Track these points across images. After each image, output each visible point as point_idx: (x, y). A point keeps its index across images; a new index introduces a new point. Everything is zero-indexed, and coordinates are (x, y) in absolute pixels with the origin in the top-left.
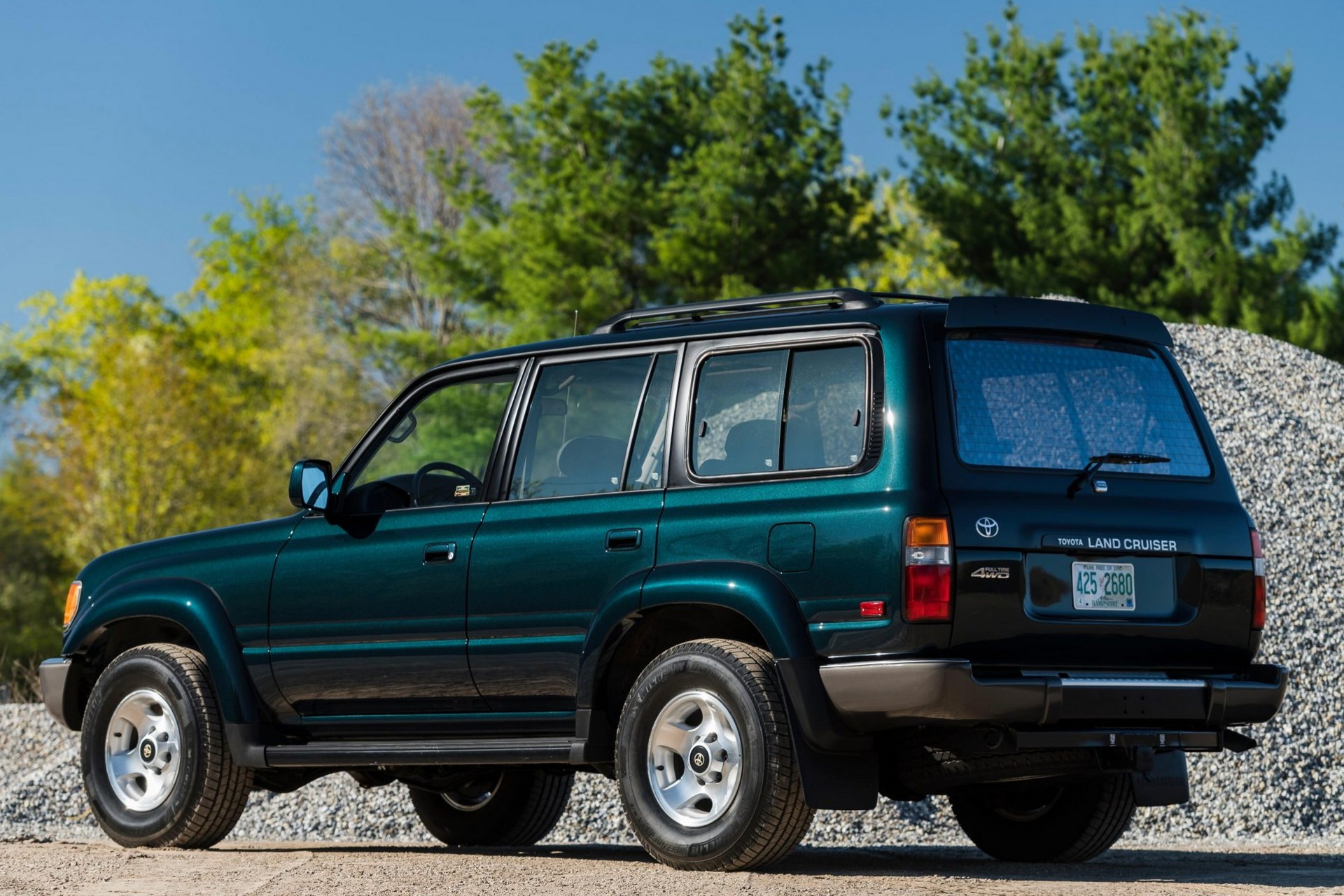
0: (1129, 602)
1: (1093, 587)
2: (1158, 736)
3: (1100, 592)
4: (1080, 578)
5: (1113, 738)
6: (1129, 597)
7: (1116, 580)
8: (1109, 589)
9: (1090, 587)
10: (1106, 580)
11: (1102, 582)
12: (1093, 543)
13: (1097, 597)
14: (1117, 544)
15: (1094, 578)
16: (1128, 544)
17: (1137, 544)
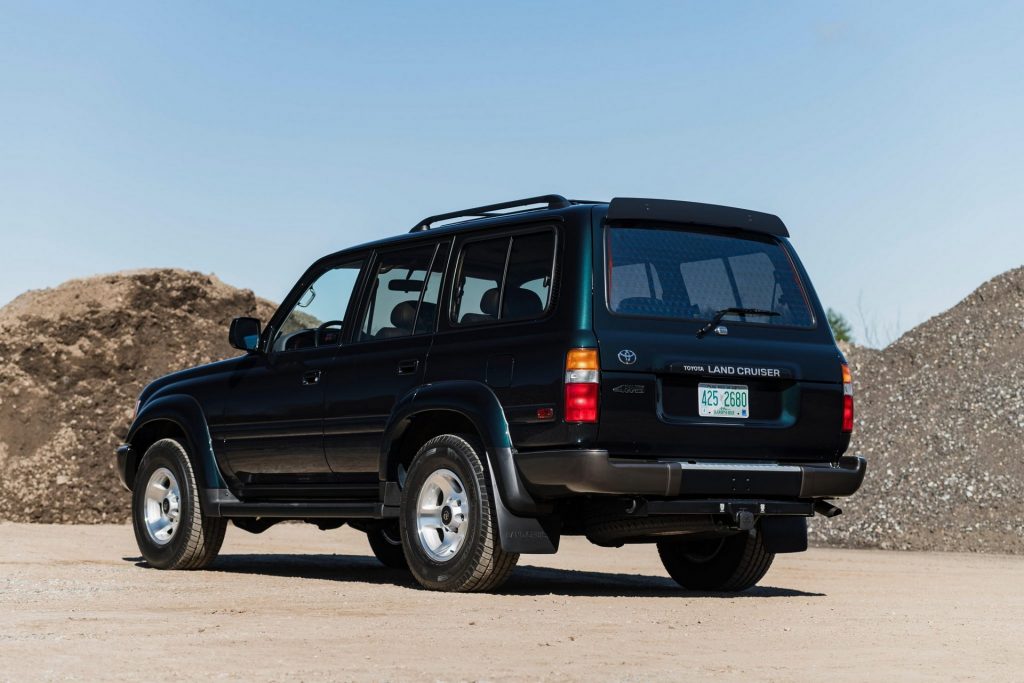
0: (744, 412)
1: (715, 401)
2: (759, 504)
3: (721, 404)
4: (704, 394)
5: (722, 506)
6: (744, 408)
7: (733, 396)
8: (728, 402)
9: (712, 401)
10: (726, 396)
11: (722, 397)
12: (712, 369)
13: (717, 408)
14: (731, 370)
15: (716, 394)
16: (741, 371)
17: (748, 371)
